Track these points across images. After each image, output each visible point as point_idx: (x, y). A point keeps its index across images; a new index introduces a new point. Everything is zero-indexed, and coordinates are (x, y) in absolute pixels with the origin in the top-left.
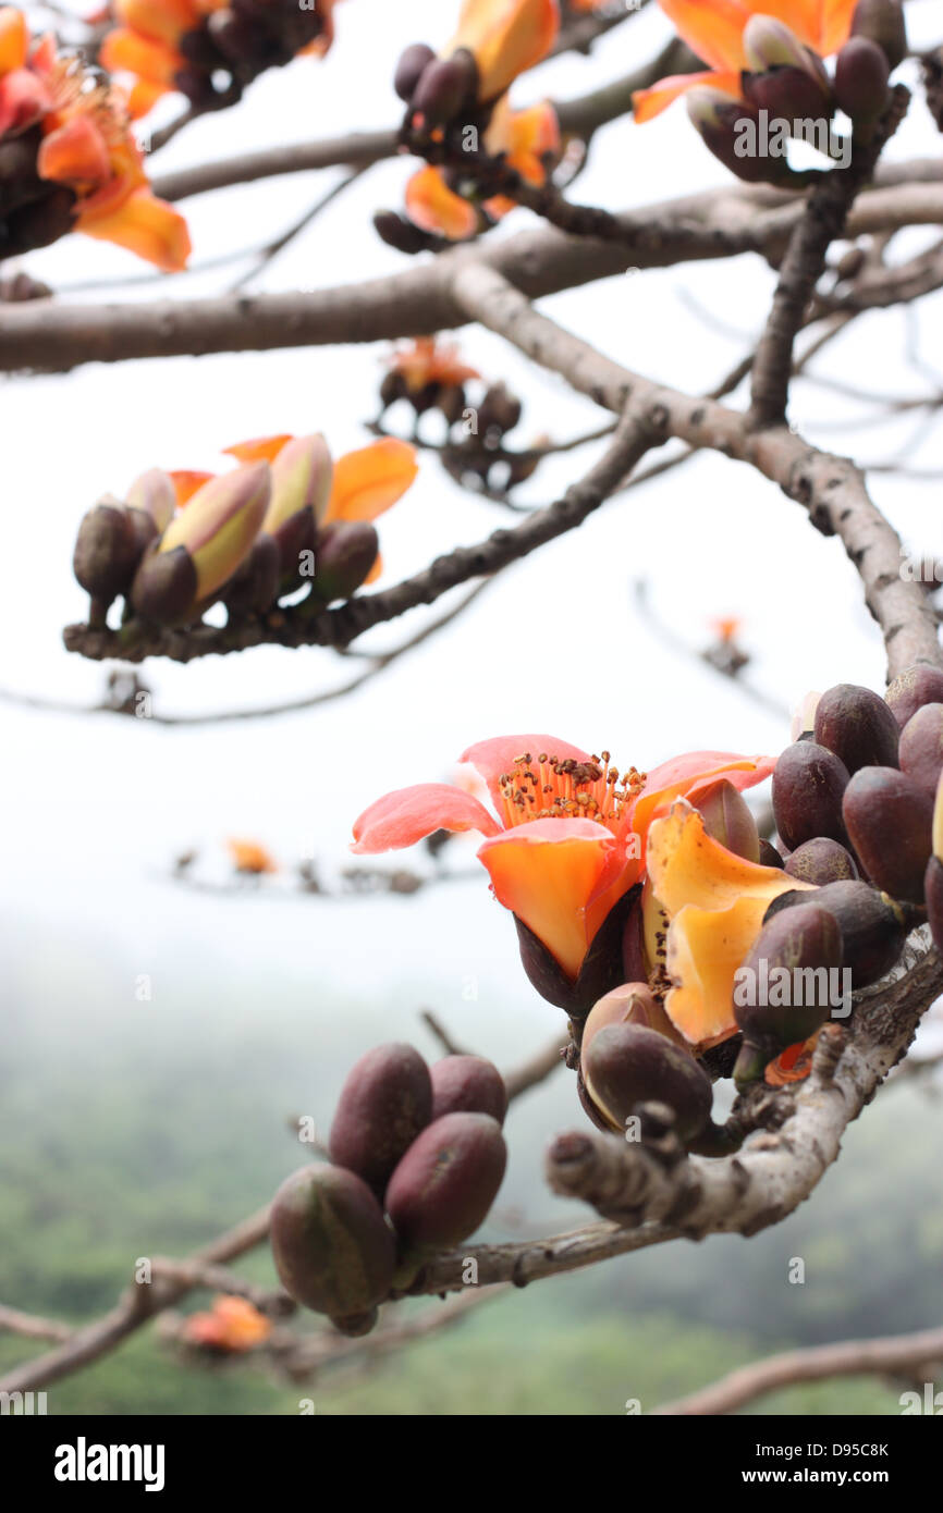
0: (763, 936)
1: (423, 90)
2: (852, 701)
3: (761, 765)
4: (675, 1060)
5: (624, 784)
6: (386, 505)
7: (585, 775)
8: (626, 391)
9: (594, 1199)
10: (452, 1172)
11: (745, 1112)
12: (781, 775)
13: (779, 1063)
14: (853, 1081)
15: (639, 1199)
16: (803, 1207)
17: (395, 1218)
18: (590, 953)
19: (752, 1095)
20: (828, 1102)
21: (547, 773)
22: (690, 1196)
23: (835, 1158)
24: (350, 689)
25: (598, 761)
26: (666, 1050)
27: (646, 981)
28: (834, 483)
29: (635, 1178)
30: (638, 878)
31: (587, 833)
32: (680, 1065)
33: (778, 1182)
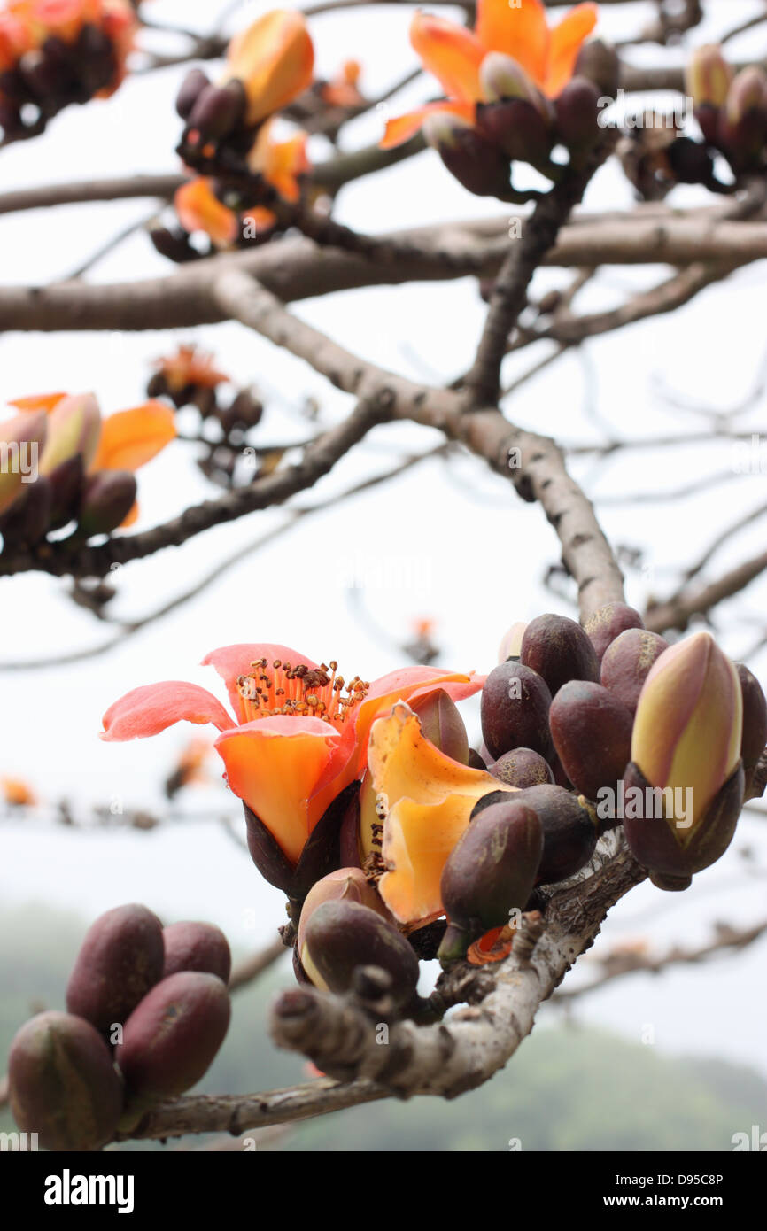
0: (472, 829)
1: (200, 111)
2: (555, 629)
3: (474, 680)
4: (387, 935)
5: (349, 690)
6: (146, 459)
7: (314, 679)
8: (359, 375)
9: (314, 1054)
10: (179, 1026)
11: (447, 988)
12: (490, 690)
13: (479, 946)
14: (547, 964)
15: (356, 1056)
16: (499, 1074)
17: (122, 1069)
18: (311, 840)
19: (454, 972)
20: (524, 981)
21: (280, 680)
22: (401, 1056)
23: (529, 1033)
24: (103, 650)
25: (327, 669)
26: (379, 926)
27: (361, 867)
28: (537, 457)
29: (352, 1036)
30: (357, 776)
31: (315, 731)
32: (390, 940)
33: (479, 1050)
